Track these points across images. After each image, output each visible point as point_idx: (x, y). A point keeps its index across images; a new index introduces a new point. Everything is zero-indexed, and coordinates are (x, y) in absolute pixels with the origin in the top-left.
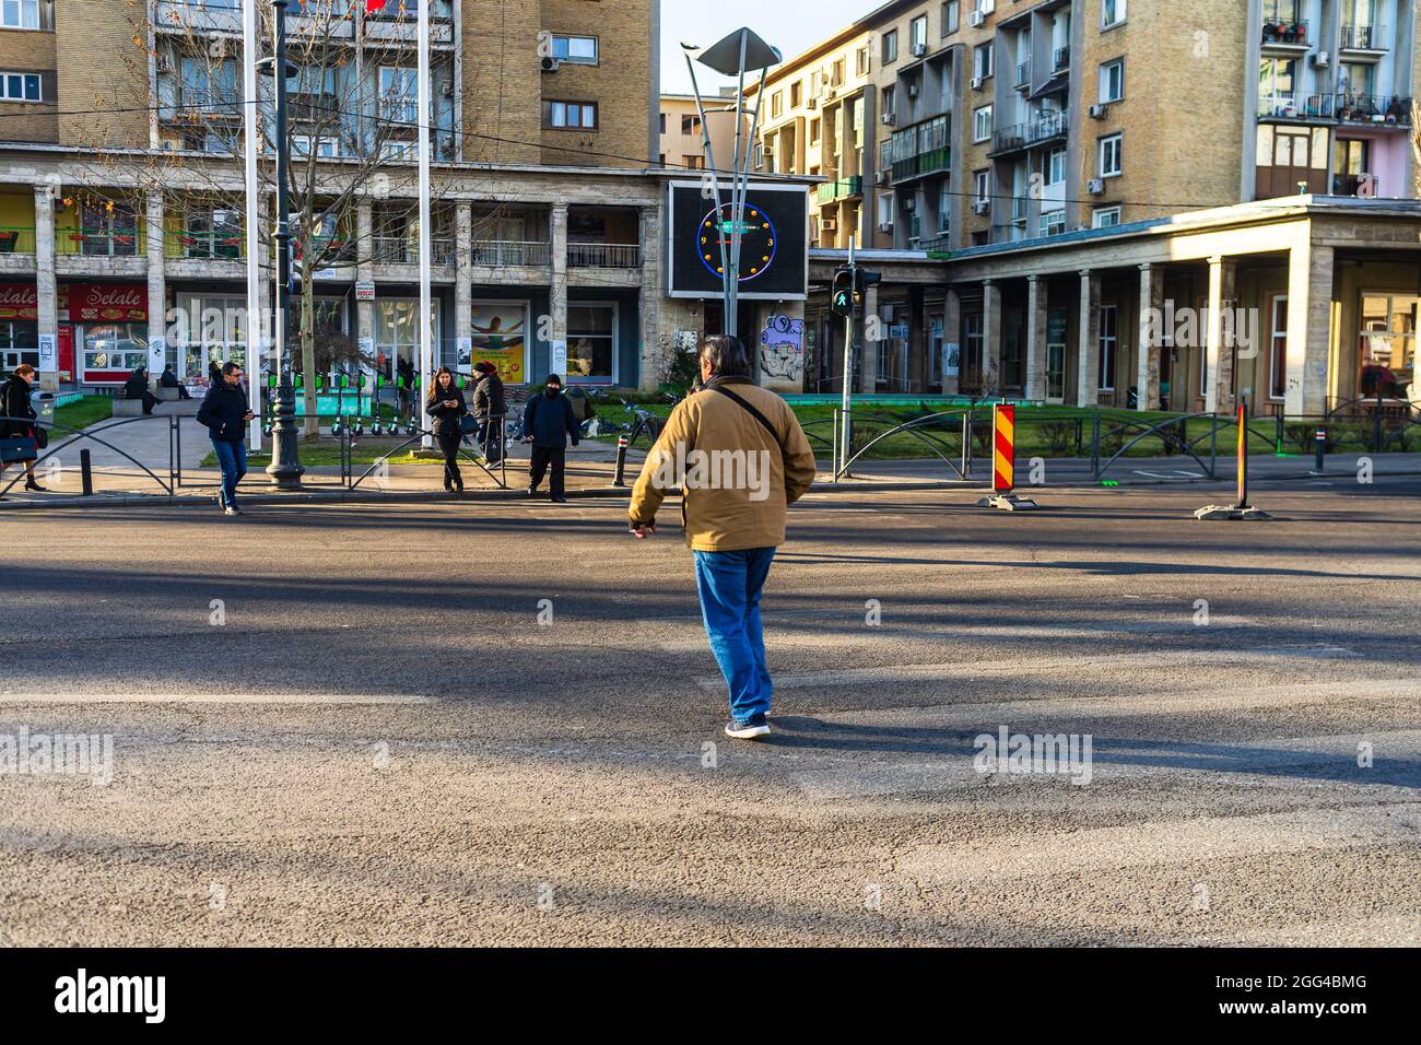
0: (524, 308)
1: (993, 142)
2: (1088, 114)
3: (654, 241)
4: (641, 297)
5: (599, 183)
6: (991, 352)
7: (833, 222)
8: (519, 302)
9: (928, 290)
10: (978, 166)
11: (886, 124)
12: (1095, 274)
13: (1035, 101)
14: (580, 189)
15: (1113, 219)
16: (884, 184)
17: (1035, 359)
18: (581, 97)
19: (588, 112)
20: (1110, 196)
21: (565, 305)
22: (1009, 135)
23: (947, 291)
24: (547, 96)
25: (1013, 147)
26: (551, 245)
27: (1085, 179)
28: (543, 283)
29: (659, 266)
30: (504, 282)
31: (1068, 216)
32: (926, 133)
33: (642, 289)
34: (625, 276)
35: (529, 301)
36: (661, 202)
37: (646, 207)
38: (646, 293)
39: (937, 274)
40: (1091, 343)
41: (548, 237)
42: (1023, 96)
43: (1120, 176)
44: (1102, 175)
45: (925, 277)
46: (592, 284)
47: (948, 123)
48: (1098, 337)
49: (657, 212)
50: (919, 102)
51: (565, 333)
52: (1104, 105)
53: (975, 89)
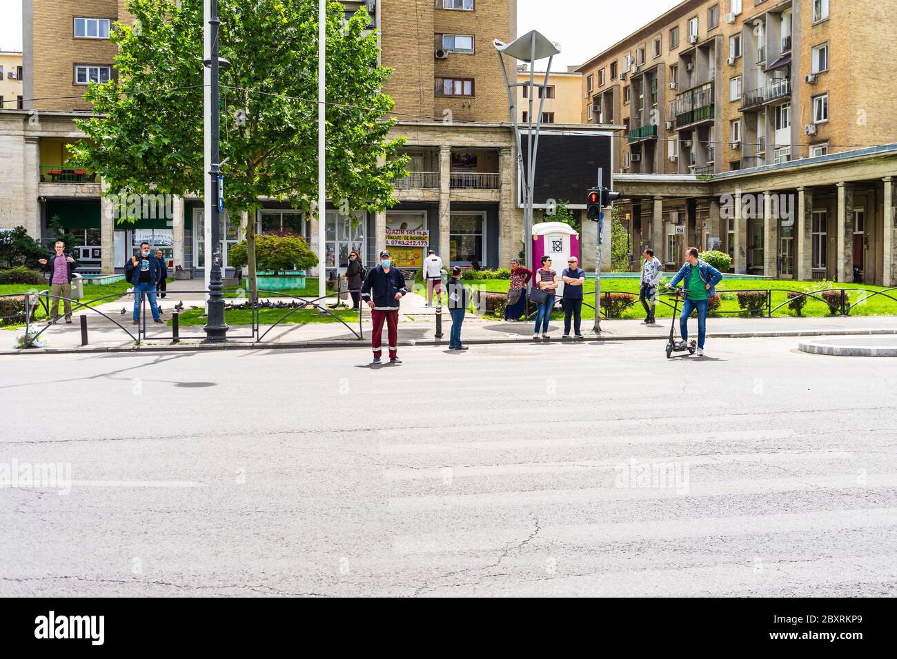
0: (423, 216)
1: (742, 101)
2: (805, 81)
3: (509, 170)
4: (500, 208)
5: (472, 132)
6: (740, 243)
7: (638, 156)
8: (419, 213)
9: (699, 201)
10: (733, 117)
11: (672, 89)
12: (808, 189)
13: (769, 72)
14: (458, 136)
15: (823, 151)
16: (671, 130)
17: (769, 248)
18: (463, 75)
19: (468, 85)
20: (821, 136)
21: (448, 214)
22: (752, 95)
23: (710, 203)
24: (440, 75)
25: (755, 103)
26: (439, 174)
27: (803, 125)
28: (434, 199)
29: (512, 187)
30: (408, 199)
31: (792, 150)
32: (698, 95)
33: (501, 203)
34: (490, 194)
35: (426, 211)
36: (513, 144)
37: (503, 148)
38: (503, 206)
39: (703, 190)
40: (806, 237)
41: (438, 169)
42: (762, 69)
43: (827, 123)
44: (816, 122)
45: (695, 193)
46: (467, 200)
47: (713, 88)
48: (811, 233)
49: (510, 151)
50: (693, 75)
51: (449, 233)
52: (815, 75)
53: (730, 65)
